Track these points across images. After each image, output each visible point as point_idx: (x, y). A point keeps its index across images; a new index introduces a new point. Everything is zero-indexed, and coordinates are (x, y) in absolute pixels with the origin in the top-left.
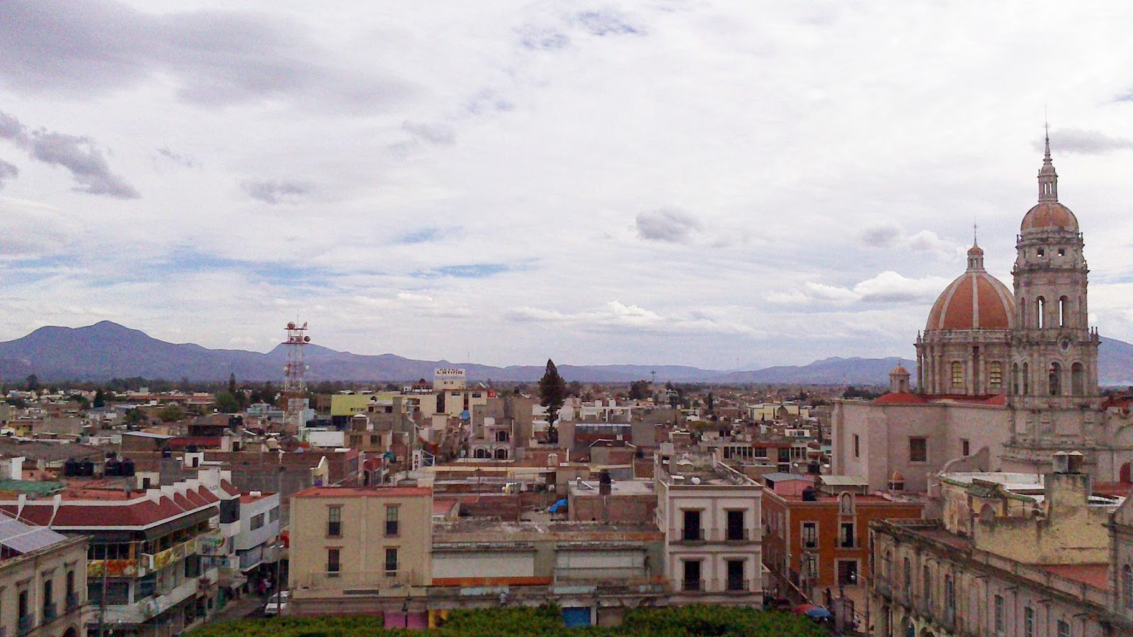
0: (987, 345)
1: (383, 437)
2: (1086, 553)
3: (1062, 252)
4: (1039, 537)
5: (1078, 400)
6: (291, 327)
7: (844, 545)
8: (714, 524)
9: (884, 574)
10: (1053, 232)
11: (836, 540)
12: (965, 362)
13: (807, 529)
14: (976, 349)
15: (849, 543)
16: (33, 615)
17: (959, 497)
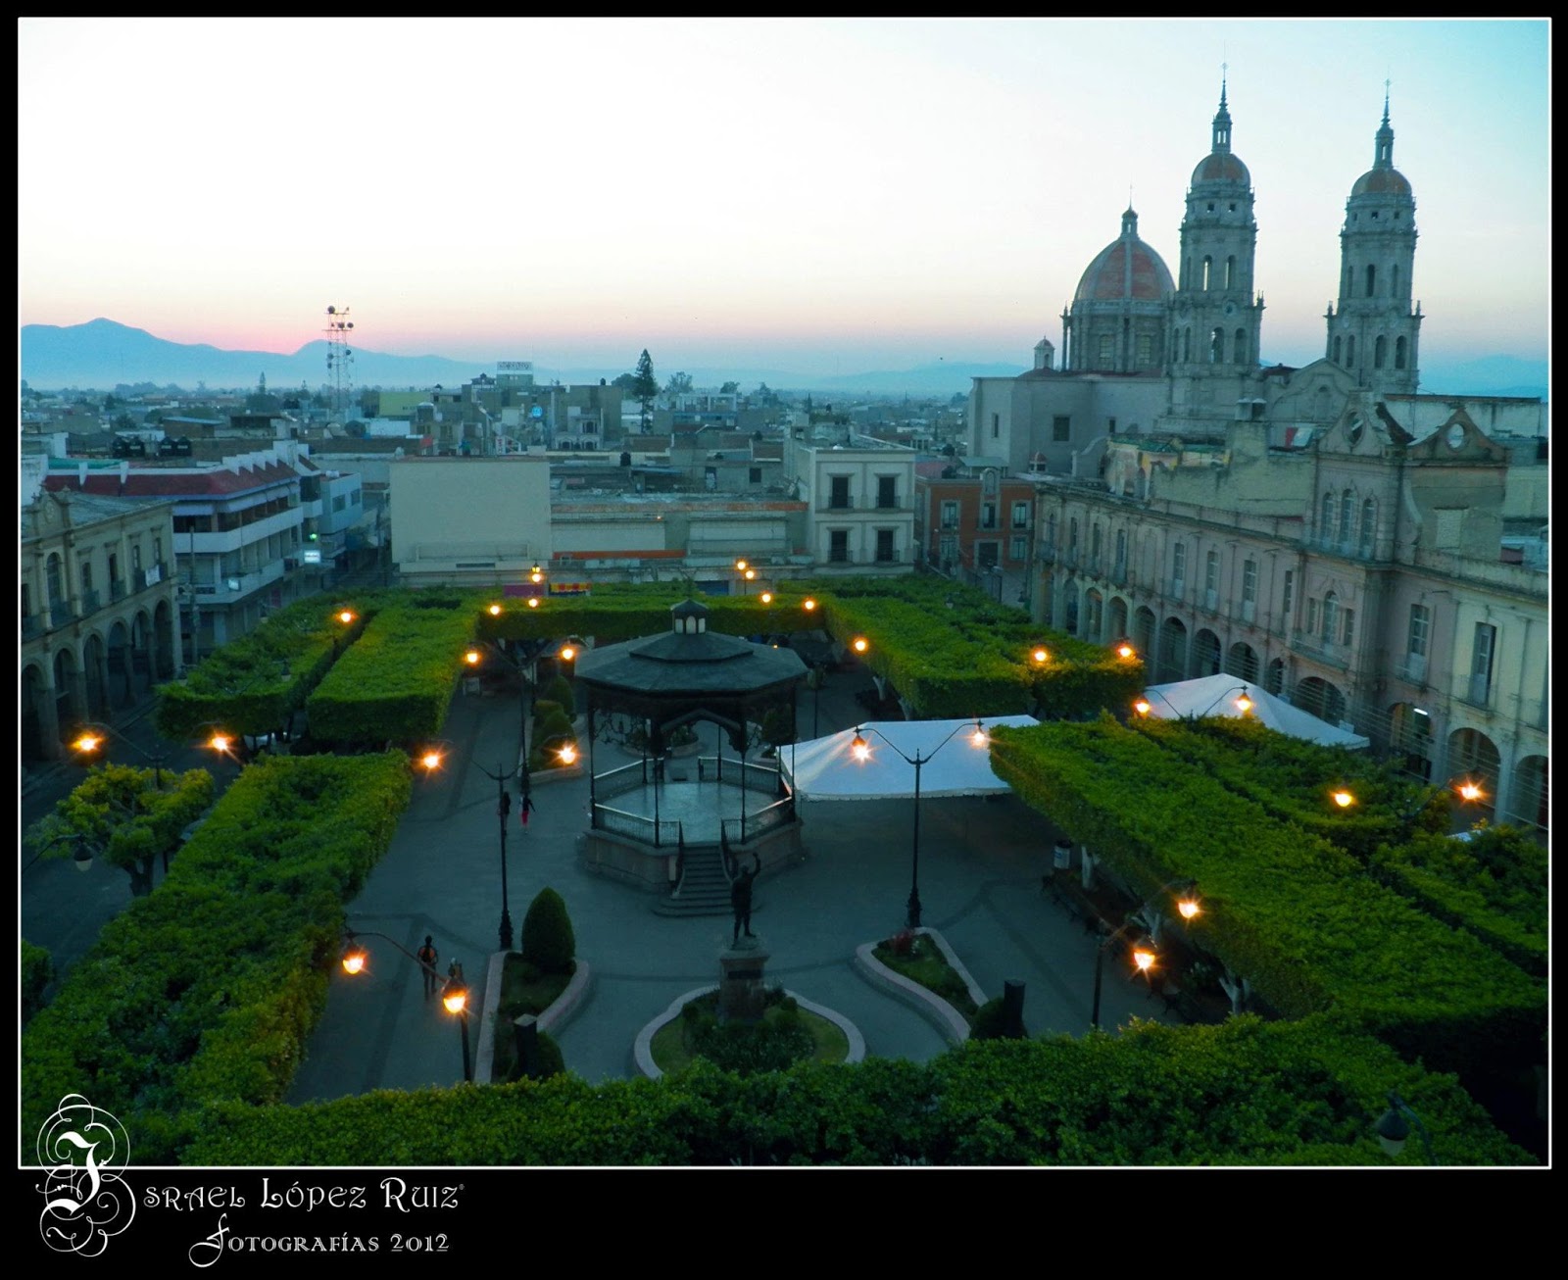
0: (1139, 317)
1: (454, 426)
2: (1262, 504)
3: (1233, 207)
4: (1218, 486)
5: (1239, 369)
6: (331, 310)
7: (986, 526)
8: (865, 490)
9: (1045, 537)
10: (1227, 185)
11: (977, 520)
12: (1114, 336)
13: (947, 509)
14: (1127, 321)
15: (991, 523)
16: (123, 582)
17: (1128, 456)
